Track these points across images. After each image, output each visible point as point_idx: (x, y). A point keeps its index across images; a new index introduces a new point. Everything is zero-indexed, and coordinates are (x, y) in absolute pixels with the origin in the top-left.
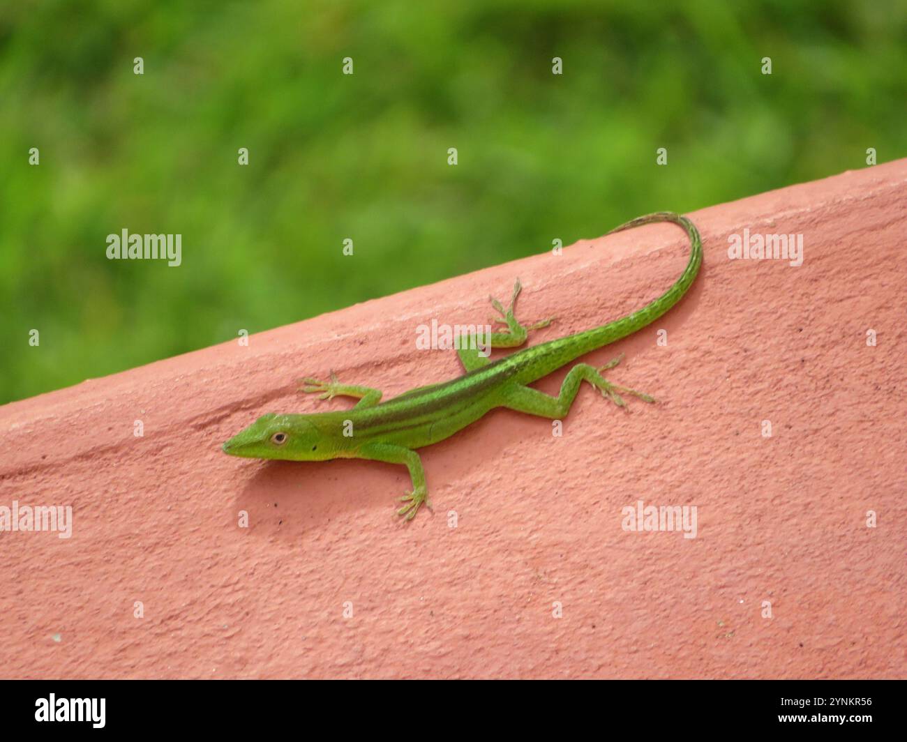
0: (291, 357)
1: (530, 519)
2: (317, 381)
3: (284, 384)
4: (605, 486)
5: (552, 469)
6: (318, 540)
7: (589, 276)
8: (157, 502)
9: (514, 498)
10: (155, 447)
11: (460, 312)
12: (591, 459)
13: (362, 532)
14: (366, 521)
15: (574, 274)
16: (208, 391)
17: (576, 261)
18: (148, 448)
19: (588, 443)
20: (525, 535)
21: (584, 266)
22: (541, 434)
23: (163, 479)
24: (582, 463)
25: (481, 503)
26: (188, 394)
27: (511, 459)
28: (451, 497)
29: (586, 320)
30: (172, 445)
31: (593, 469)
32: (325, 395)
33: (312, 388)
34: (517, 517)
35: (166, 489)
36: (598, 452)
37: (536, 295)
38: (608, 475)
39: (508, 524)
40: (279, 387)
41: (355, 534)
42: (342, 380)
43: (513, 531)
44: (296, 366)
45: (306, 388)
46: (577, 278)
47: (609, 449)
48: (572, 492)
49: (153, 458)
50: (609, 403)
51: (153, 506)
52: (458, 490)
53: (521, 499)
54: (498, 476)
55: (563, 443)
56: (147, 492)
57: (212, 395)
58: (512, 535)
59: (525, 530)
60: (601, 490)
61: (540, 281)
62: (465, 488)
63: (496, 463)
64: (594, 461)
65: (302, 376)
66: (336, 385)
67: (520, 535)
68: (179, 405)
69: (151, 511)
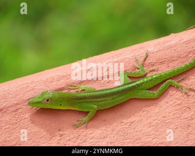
0: (66, 76)
1: (153, 134)
2: (75, 85)
3: (63, 86)
4: (180, 122)
5: (161, 116)
6: (75, 142)
7: (175, 46)
8: (16, 129)
9: (147, 127)
10: (15, 109)
11: (127, 59)
12: (175, 112)
13: (91, 139)
14: (92, 135)
15: (169, 46)
16: (35, 89)
17: (170, 41)
18: (13, 109)
19: (173, 107)
20: (151, 140)
21: (173, 43)
22: (157, 104)
23: (18, 120)
24: (172, 114)
25: (134, 128)
26: (28, 90)
27: (146, 112)
28: (123, 126)
29: (173, 62)
30: (22, 108)
31: (176, 116)
32: (78, 90)
33: (73, 88)
34: (148, 133)
35: (19, 124)
36: (178, 110)
37: (155, 53)
38: (181, 118)
39: (144, 136)
40: (61, 87)
41: (89, 140)
42: (84, 85)
43: (146, 139)
44: (67, 79)
45: (71, 88)
46: (170, 47)
47: (182, 109)
48: (168, 124)
49: (14, 113)
50: (182, 92)
51: (14, 131)
52: (126, 124)
53: (149, 127)
54: (141, 119)
55: (165, 107)
56: (13, 125)
57: (36, 90)
58: (145, 140)
59: (150, 138)
60: (178, 124)
61: (157, 48)
62: (128, 123)
63: (140, 114)
64: (176, 113)
65: (69, 83)
66: (82, 86)
67: (149, 140)
68: (25, 94)
69: (14, 132)
